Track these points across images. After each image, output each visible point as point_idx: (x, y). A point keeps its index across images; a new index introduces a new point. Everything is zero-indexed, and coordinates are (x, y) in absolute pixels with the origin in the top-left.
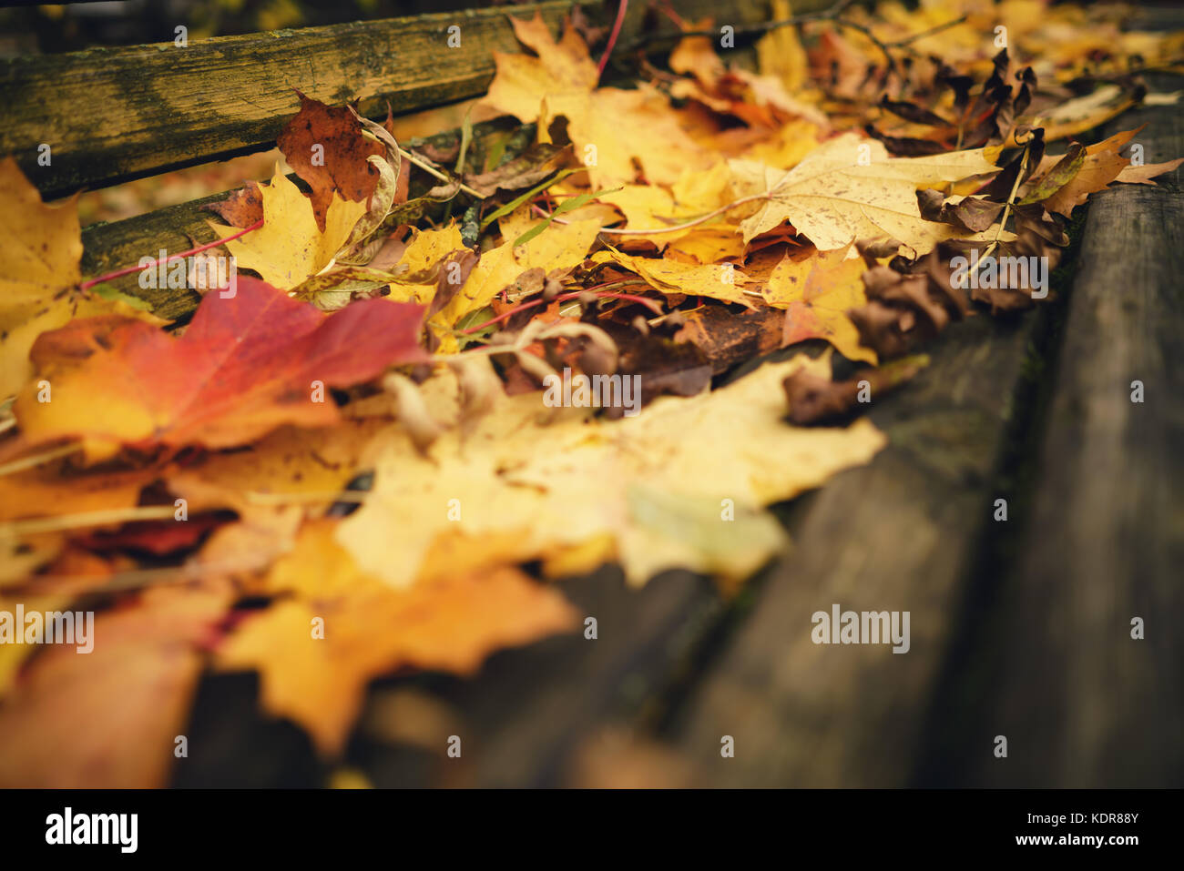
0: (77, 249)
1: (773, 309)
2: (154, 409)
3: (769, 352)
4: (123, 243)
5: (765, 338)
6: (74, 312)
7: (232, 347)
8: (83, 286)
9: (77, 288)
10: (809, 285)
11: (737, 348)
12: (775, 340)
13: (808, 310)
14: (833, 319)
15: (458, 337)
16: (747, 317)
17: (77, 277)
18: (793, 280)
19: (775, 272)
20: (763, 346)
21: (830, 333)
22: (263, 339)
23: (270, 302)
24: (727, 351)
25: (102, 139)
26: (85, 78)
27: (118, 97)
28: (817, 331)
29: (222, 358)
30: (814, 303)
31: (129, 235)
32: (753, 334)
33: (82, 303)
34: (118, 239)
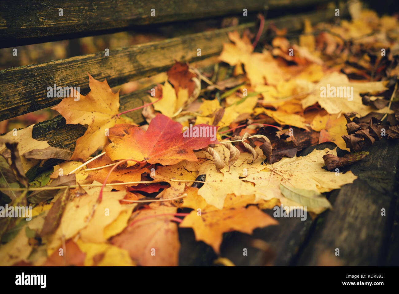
0: (118, 105)
1: (314, 131)
2: (143, 153)
3: (315, 145)
4: (127, 102)
5: (313, 140)
6: (116, 122)
7: (160, 135)
8: (118, 115)
9: (117, 115)
10: (327, 125)
11: (304, 142)
12: (316, 141)
13: (327, 133)
14: (335, 136)
15: (220, 134)
16: (306, 133)
17: (117, 113)
18: (321, 122)
19: (315, 119)
20: (312, 143)
21: (334, 140)
22: (168, 133)
23: (168, 122)
24: (301, 143)
25: (124, 73)
26: (121, 56)
27: (128, 61)
28: (330, 140)
29: (158, 138)
30: (329, 130)
31: (129, 100)
32: (308, 138)
33: (118, 120)
34: (126, 101)
